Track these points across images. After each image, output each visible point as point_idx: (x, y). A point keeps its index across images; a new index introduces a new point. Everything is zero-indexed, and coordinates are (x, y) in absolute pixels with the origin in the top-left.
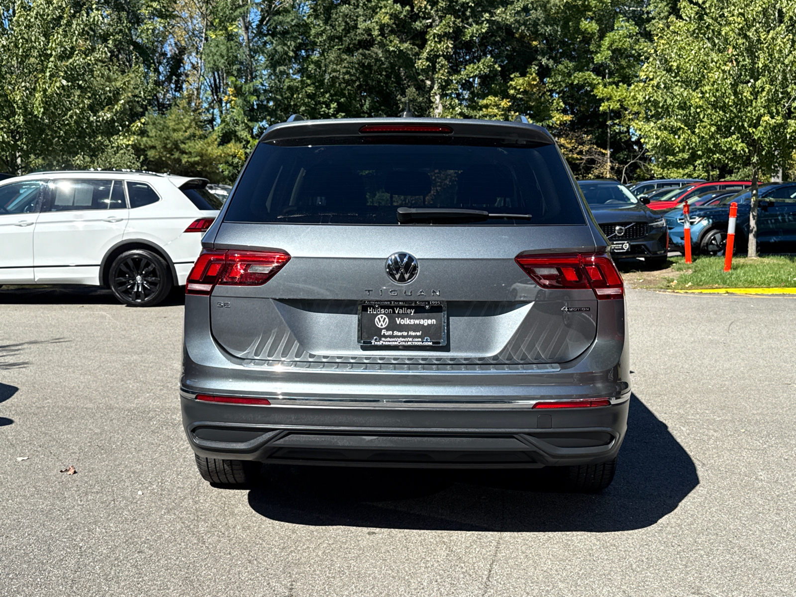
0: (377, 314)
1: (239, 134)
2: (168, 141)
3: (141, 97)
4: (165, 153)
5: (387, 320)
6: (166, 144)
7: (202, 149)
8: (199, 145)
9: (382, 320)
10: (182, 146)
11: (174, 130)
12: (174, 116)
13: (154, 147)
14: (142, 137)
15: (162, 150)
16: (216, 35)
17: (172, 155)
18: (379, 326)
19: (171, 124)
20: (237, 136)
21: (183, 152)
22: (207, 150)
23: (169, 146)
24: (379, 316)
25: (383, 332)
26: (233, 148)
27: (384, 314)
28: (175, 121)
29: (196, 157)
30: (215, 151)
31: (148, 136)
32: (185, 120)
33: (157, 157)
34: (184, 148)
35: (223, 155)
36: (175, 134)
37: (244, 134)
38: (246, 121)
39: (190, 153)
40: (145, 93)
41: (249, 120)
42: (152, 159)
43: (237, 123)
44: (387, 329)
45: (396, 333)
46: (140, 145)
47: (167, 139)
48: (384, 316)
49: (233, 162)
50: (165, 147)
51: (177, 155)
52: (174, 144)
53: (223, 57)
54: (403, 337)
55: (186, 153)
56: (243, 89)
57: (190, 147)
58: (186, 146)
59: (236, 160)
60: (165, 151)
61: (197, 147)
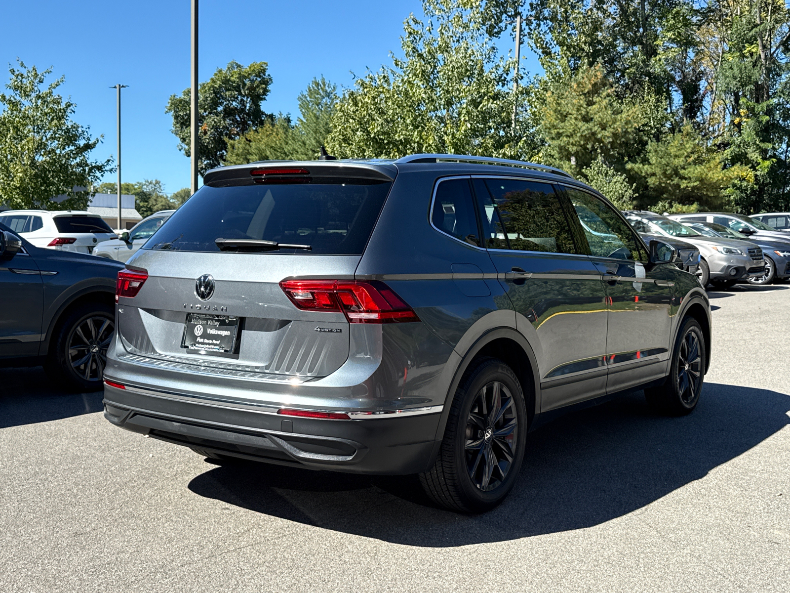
0: (197, 325)
1: (749, 156)
2: (668, 168)
3: (650, 126)
4: (664, 179)
5: (202, 329)
6: (666, 170)
7: (701, 174)
8: (698, 170)
9: (199, 329)
10: (682, 172)
11: (676, 156)
12: (676, 142)
13: (654, 174)
14: (643, 165)
15: (662, 177)
16: (733, 57)
17: (672, 181)
18: (196, 334)
19: (673, 151)
20: (748, 158)
21: (683, 178)
22: (707, 175)
23: (668, 172)
24: (198, 326)
25: (199, 339)
26: (737, 170)
27: (201, 324)
28: (676, 147)
29: (695, 182)
30: (716, 175)
31: (650, 164)
32: (687, 146)
33: (657, 183)
34: (684, 173)
35: (725, 179)
36: (676, 160)
37: (754, 155)
38: (757, 142)
39: (690, 178)
40: (654, 122)
41: (761, 141)
42: (652, 186)
43: (748, 145)
44: (201, 337)
45: (206, 341)
46: (642, 173)
47: (667, 166)
48: (201, 326)
49: (741, 185)
50: (664, 174)
51: (676, 180)
52: (674, 170)
53: (735, 78)
54: (209, 344)
55: (686, 179)
56: (756, 109)
57: (689, 172)
58: (686, 172)
59: (744, 184)
60: (665, 177)
61: (696, 171)
